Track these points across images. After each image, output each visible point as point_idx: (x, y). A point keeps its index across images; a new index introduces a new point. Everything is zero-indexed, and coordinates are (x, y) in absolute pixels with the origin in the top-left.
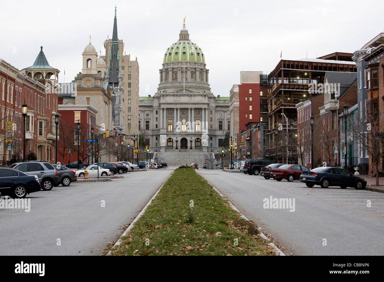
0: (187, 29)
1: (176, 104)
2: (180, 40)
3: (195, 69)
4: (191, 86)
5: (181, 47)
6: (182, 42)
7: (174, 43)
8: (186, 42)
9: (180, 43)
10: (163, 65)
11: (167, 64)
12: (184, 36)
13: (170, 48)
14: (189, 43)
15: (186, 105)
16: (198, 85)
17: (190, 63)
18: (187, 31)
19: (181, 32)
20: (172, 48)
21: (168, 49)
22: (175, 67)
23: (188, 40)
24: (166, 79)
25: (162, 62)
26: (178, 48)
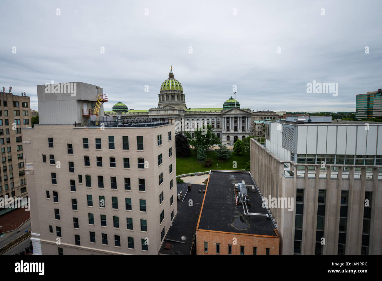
0: (173, 72)
1: (157, 115)
2: (169, 78)
3: (174, 94)
4: (172, 104)
5: (171, 81)
6: (171, 79)
7: (166, 80)
8: (173, 79)
9: (170, 80)
10: (161, 92)
11: (163, 91)
12: (171, 76)
13: (164, 83)
14: (174, 80)
15: (163, 116)
16: (176, 103)
17: (171, 91)
18: (173, 73)
19: (170, 73)
20: (165, 83)
21: (163, 83)
22: (167, 93)
23: (174, 78)
24: (163, 100)
25: (160, 90)
26: (169, 82)
